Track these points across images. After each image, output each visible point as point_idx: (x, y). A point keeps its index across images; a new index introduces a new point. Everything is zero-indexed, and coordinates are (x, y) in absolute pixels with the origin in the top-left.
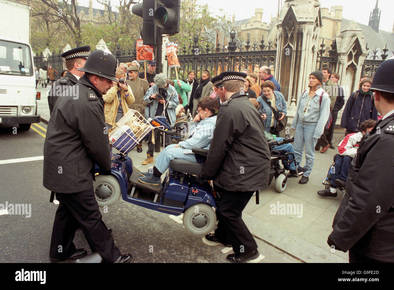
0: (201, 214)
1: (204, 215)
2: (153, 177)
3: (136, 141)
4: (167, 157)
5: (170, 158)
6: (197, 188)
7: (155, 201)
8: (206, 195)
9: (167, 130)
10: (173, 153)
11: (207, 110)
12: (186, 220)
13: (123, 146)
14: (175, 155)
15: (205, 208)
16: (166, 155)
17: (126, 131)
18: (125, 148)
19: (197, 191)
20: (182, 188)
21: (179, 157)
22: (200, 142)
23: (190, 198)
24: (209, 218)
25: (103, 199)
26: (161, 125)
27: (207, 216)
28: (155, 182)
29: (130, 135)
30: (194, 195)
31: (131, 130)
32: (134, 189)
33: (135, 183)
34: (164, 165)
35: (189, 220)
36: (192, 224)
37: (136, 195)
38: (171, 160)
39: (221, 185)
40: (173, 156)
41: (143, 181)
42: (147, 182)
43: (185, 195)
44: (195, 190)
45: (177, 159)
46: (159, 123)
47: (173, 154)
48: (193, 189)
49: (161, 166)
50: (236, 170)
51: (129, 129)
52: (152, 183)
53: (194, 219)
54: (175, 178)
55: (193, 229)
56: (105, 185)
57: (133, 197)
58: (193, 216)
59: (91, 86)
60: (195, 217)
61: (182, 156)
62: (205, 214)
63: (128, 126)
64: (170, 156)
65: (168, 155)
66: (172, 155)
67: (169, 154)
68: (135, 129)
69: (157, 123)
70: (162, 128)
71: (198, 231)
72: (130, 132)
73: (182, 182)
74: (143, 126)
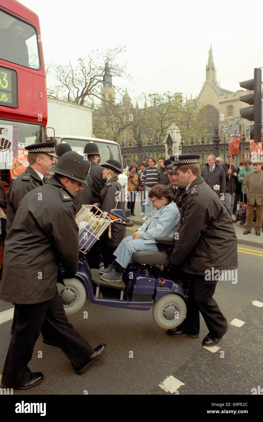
0: (171, 305)
1: (174, 306)
2: (115, 273)
3: (96, 237)
4: (129, 251)
5: (132, 251)
6: (164, 279)
7: (122, 298)
8: (174, 284)
9: (124, 222)
10: (135, 245)
11: (164, 199)
12: (157, 314)
13: (84, 243)
14: (137, 248)
15: (174, 298)
16: (128, 249)
17: (86, 228)
18: (86, 245)
19: (164, 282)
20: (150, 281)
21: (141, 249)
22: (163, 233)
23: (159, 289)
24: (179, 308)
25: (68, 305)
26: (118, 218)
27: (177, 306)
28: (118, 278)
29: (90, 231)
30: (161, 286)
31: (90, 226)
32: (98, 289)
33: (99, 282)
34: (127, 259)
35: (160, 313)
36: (163, 317)
37: (101, 295)
38: (134, 253)
39: (194, 271)
40: (135, 248)
41: (106, 279)
42: (111, 280)
43: (154, 287)
44: (162, 280)
45: (139, 251)
46: (116, 216)
47: (135, 247)
48: (159, 280)
49: (124, 260)
50: (213, 254)
51: (88, 226)
52: (115, 279)
53: (164, 311)
54: (139, 271)
55: (164, 322)
56: (67, 289)
57: (99, 298)
58: (164, 308)
59: (62, 186)
60: (165, 309)
61: (144, 247)
62: (174, 304)
63: (86, 222)
64: (133, 249)
65: (129, 249)
66: (133, 247)
67: (130, 247)
68: (93, 225)
69: (114, 217)
70: (120, 220)
71: (169, 324)
72: (89, 228)
73: (147, 275)
74: (102, 221)
